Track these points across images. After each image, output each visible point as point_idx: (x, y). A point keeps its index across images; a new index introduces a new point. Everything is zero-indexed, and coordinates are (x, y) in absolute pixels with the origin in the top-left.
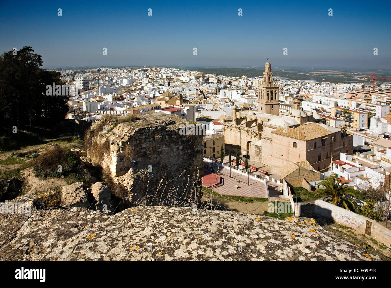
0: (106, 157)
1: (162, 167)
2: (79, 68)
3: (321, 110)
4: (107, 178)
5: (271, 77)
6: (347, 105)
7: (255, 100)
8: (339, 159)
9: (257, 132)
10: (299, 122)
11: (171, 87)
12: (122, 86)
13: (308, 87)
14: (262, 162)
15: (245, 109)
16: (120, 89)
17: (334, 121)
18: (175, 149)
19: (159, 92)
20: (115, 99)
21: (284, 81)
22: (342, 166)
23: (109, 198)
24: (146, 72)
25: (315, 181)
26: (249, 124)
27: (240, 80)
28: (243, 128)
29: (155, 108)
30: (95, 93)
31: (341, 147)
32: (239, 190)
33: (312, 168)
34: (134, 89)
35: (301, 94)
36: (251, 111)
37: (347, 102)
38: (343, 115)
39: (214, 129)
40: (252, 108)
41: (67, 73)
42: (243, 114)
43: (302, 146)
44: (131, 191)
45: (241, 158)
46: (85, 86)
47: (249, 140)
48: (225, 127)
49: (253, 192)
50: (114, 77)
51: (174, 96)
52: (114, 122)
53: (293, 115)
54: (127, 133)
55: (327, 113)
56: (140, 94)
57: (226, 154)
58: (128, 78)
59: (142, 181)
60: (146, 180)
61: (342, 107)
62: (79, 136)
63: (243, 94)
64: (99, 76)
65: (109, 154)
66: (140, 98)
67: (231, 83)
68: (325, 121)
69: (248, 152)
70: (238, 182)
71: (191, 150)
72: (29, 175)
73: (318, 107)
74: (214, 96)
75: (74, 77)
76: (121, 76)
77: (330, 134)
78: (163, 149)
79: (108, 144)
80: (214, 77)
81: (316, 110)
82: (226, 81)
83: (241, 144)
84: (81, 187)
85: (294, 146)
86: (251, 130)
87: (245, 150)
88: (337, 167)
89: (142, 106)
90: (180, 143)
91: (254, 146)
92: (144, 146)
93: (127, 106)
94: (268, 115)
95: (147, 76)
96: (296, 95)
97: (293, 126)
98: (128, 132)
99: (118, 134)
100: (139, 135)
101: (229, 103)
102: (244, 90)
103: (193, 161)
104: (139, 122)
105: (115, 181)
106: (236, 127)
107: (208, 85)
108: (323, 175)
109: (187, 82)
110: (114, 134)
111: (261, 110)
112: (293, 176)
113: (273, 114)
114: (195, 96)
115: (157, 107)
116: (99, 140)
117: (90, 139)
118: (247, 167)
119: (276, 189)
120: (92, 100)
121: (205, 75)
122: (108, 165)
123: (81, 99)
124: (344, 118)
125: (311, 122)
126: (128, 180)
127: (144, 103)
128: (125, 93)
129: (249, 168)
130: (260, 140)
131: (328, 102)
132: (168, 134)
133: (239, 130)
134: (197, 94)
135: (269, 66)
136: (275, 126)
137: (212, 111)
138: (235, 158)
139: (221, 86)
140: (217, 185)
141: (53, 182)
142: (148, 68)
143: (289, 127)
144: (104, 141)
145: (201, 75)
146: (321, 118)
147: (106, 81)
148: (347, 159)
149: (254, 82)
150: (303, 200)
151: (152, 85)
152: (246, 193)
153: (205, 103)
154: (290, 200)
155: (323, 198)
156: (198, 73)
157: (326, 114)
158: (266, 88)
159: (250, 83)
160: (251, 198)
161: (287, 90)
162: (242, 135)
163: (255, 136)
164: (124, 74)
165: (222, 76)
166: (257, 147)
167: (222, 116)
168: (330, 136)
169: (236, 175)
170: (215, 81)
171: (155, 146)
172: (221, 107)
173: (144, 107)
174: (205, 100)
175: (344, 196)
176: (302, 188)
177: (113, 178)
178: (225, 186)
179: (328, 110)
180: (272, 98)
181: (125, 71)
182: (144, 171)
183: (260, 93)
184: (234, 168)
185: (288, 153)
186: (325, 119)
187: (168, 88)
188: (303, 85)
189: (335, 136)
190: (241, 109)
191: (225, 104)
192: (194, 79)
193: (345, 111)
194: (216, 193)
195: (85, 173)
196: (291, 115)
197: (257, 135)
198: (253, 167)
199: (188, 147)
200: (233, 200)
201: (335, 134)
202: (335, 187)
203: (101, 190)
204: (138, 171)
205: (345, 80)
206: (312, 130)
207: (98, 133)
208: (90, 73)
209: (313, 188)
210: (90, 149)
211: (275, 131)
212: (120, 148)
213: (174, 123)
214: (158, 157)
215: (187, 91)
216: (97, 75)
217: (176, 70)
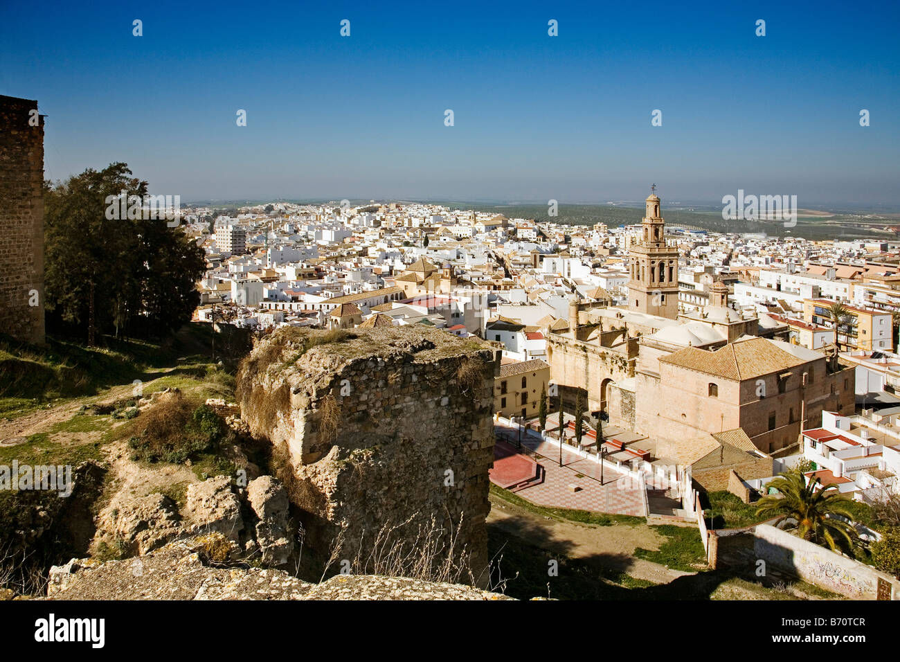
0: (282, 421)
1: (403, 445)
2: (226, 203)
3: (779, 305)
4: (282, 466)
5: (660, 229)
6: (842, 295)
7: (624, 280)
8: (820, 425)
9: (626, 357)
10: (725, 337)
11: (430, 249)
12: (319, 246)
13: (749, 251)
14: (637, 429)
15: (599, 303)
16: (313, 253)
17: (809, 333)
18: (432, 406)
19: (403, 261)
20: (303, 276)
21: (694, 235)
22: (826, 443)
23: (285, 513)
24: (374, 215)
25: (760, 477)
26: (607, 340)
27: (590, 232)
28: (592, 348)
29: (392, 298)
30: (259, 262)
31: (824, 397)
32: (577, 496)
33: (752, 447)
34: (345, 254)
35: (734, 265)
36: (613, 308)
37: (841, 286)
38: (832, 319)
39: (525, 350)
40: (615, 299)
41: (198, 213)
42: (593, 315)
43: (730, 392)
44: (333, 497)
45: (588, 420)
46: (237, 245)
47: (608, 376)
48: (552, 345)
49: (611, 502)
50: (301, 224)
51: (436, 271)
52: (301, 343)
53: (711, 318)
54: (328, 370)
55: (793, 312)
56: (359, 265)
57: (554, 409)
58: (334, 228)
59: (358, 476)
60: (364, 474)
61: (831, 298)
62: (220, 363)
63: (595, 266)
64: (268, 222)
65: (287, 415)
66: (359, 274)
67: (570, 239)
68: (788, 333)
69: (604, 405)
70: (576, 476)
71: (466, 406)
72: (119, 457)
73: (774, 299)
74: (529, 270)
75: (212, 224)
76: (318, 223)
77: (799, 366)
78: (404, 405)
79: (285, 391)
80: (530, 225)
81: (768, 305)
82: (557, 236)
83: (587, 385)
84: (226, 487)
85: (710, 393)
86: (610, 353)
87: (597, 401)
88: (814, 445)
89: (363, 292)
90: (444, 392)
91: (617, 392)
92: (364, 398)
93: (330, 293)
94: (651, 317)
95: (377, 224)
96: (721, 270)
97: (710, 345)
98: (330, 367)
99: (309, 370)
100: (353, 373)
101: (564, 288)
102: (600, 256)
103: (472, 431)
104: (355, 344)
105: (300, 474)
106: (576, 345)
107: (516, 245)
108: (781, 464)
109: (468, 238)
110: (300, 370)
111: (637, 305)
112: (706, 465)
113: (665, 316)
114: (484, 270)
115: (397, 294)
116: (268, 383)
117: (249, 379)
118: (601, 440)
119: (666, 495)
120: (251, 277)
121: (509, 222)
122: (286, 438)
123: (228, 275)
124: (835, 325)
125: (754, 337)
126: (327, 473)
127: (367, 286)
128: (325, 263)
129: (605, 442)
130: (633, 376)
131: (797, 286)
132: (418, 372)
133: (584, 353)
134: (489, 266)
135: (655, 204)
136: (667, 345)
137: (522, 306)
138: (573, 418)
139: (546, 246)
140: (529, 483)
141: (167, 475)
142: (380, 205)
143: (700, 347)
144: (278, 384)
145: (501, 222)
146: (777, 327)
147: (284, 233)
148: (837, 426)
149: (622, 239)
150: (729, 523)
151: (386, 245)
152: (594, 504)
153: (508, 287)
154: (699, 522)
155: (775, 521)
156: (493, 216)
157: (790, 316)
158: (648, 255)
159: (612, 240)
160: (605, 515)
161: (701, 257)
162: (589, 365)
163: (621, 368)
164: (325, 219)
165: (548, 224)
166: (624, 392)
167: (546, 319)
168: (798, 370)
169: (572, 460)
170: (532, 236)
171: (388, 399)
172: (545, 296)
173: (368, 295)
174: (508, 279)
175: (827, 516)
176: (727, 493)
177: (295, 468)
178: (547, 486)
179: (797, 306)
180: (662, 279)
181: (327, 210)
182: (361, 454)
183: (635, 266)
184: (570, 443)
185: (698, 410)
186: (786, 328)
187: (424, 251)
188: (739, 245)
189: (811, 371)
190: (588, 304)
191: (554, 290)
192: (484, 231)
193: (836, 309)
194: (525, 501)
195: (236, 456)
196: (705, 320)
197: (625, 364)
198: (614, 441)
199: (460, 400)
200: (565, 520)
201: (808, 366)
202: (805, 493)
203: (270, 495)
204: (349, 454)
205: (840, 233)
206: (755, 356)
207: (266, 365)
208: (249, 216)
209: (754, 495)
210: (247, 401)
211: (666, 358)
212: (311, 403)
213: (430, 346)
214: (394, 422)
215: (468, 258)
216: (264, 219)
217: (443, 209)
